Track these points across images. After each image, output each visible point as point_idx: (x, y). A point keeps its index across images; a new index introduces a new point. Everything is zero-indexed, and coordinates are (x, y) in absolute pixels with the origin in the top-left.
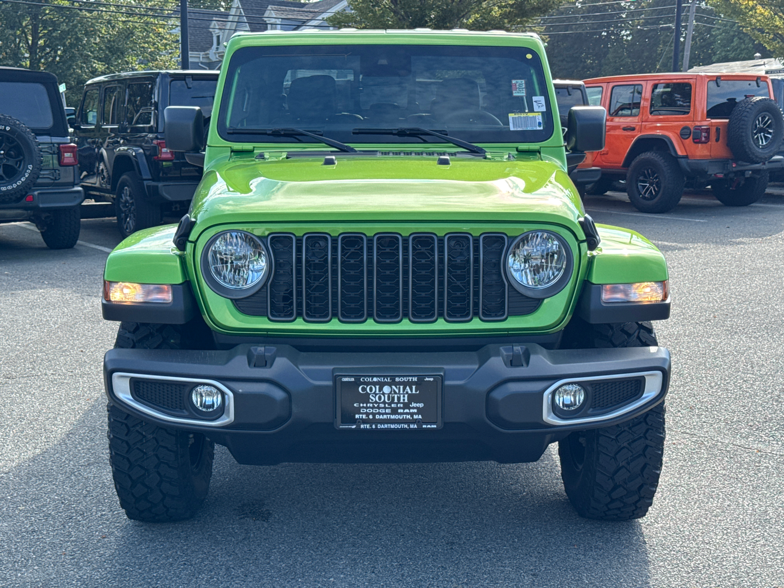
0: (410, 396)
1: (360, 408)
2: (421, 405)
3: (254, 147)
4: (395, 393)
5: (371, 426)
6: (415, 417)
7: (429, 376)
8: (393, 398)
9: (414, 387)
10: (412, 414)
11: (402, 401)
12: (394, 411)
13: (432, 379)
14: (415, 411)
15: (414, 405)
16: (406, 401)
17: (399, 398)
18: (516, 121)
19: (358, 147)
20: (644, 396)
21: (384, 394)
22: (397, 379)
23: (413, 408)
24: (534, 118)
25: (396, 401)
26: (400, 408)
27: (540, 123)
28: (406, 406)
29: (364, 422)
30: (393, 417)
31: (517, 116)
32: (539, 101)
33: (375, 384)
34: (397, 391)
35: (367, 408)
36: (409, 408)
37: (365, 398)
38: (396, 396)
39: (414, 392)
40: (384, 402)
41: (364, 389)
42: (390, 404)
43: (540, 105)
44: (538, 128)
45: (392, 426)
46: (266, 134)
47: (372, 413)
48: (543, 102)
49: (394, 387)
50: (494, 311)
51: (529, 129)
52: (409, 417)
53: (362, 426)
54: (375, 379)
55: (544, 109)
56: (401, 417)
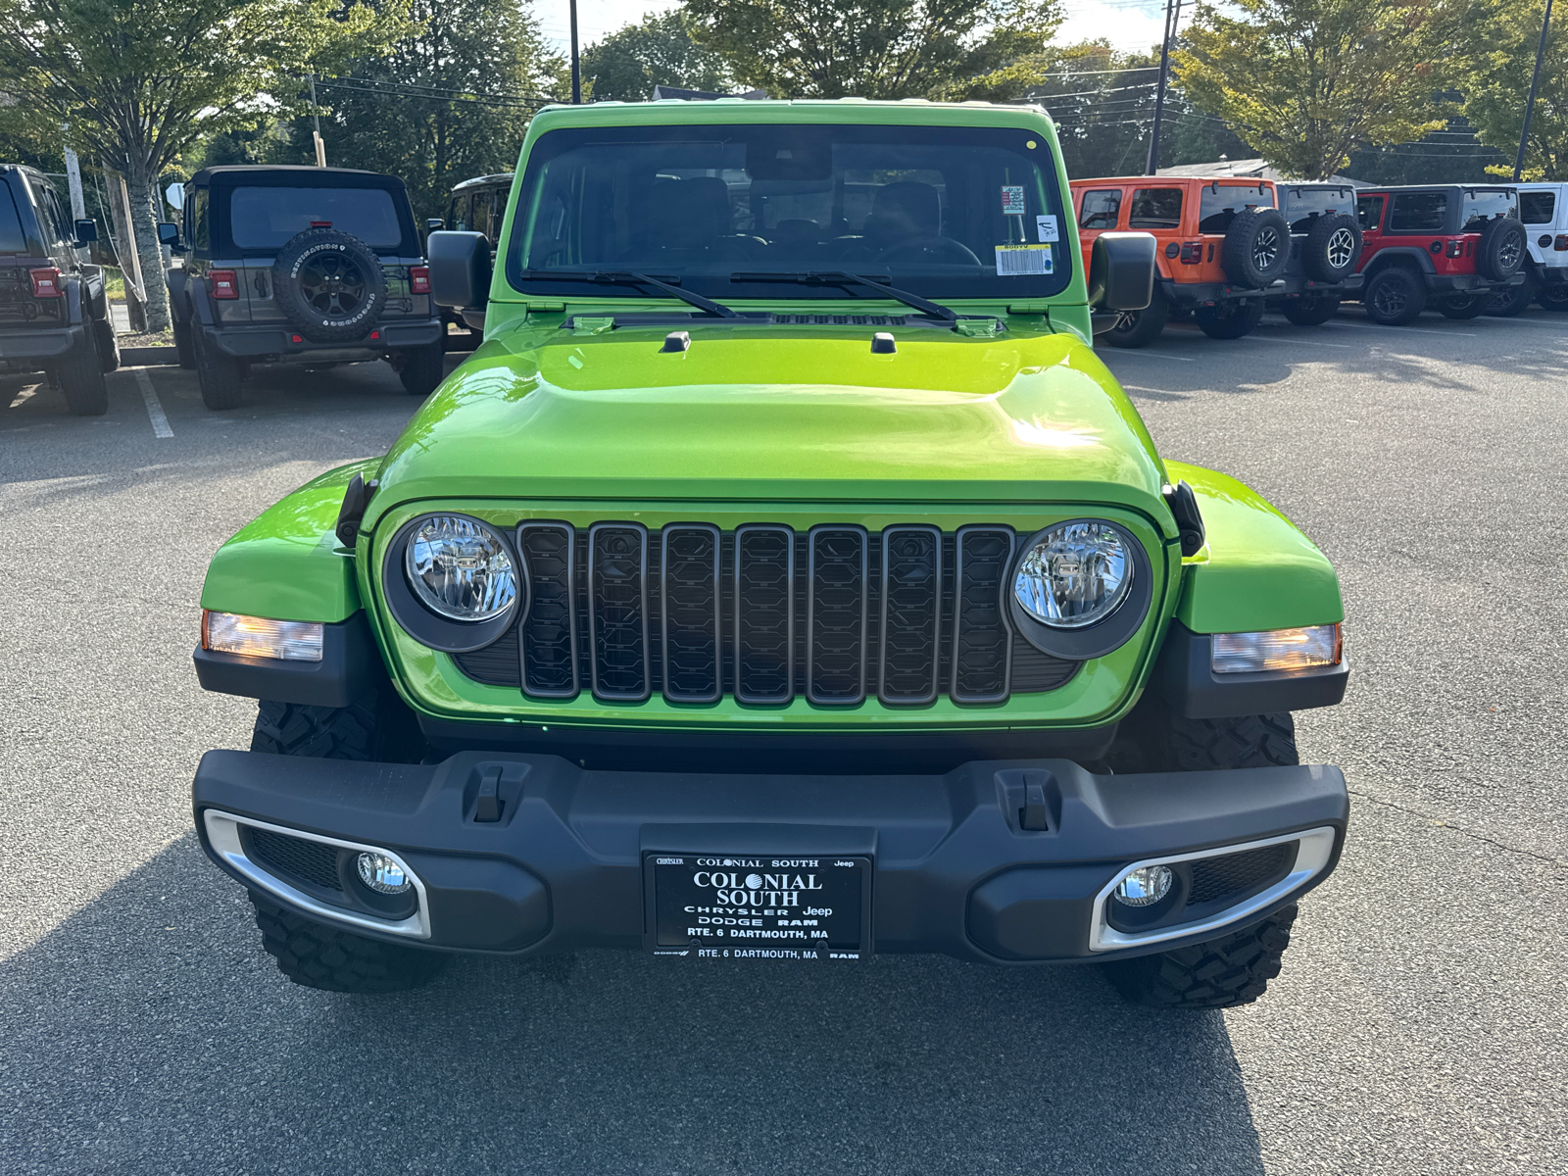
0: (801, 894)
1: (697, 915)
2: (827, 912)
3: (565, 304)
4: (772, 888)
5: (720, 952)
6: (815, 934)
7: (844, 857)
8: (768, 898)
9: (811, 877)
10: (808, 930)
11: (785, 904)
12: (770, 923)
13: (850, 864)
14: (815, 923)
15: (811, 911)
16: (795, 903)
17: (779, 899)
18: (1008, 260)
19: (735, 305)
20: (1295, 873)
21: (747, 890)
22: (775, 863)
23: (810, 917)
24: (1039, 253)
25: (773, 903)
26: (783, 917)
27: (1048, 262)
28: (795, 913)
29: (706, 942)
30: (766, 934)
31: (1009, 250)
32: (1047, 223)
33: (728, 870)
34: (776, 885)
35: (711, 915)
36: (803, 918)
37: (709, 896)
38: (773, 894)
39: (811, 886)
40: (748, 906)
41: (703, 879)
42: (760, 910)
43: (1048, 230)
44: (1046, 272)
45: (766, 954)
46: (585, 280)
47: (722, 926)
48: (1055, 226)
49: (768, 877)
50: (983, 684)
51: (1029, 273)
52: (800, 934)
53: (701, 953)
54: (728, 863)
55: (1055, 238)
56: (783, 935)
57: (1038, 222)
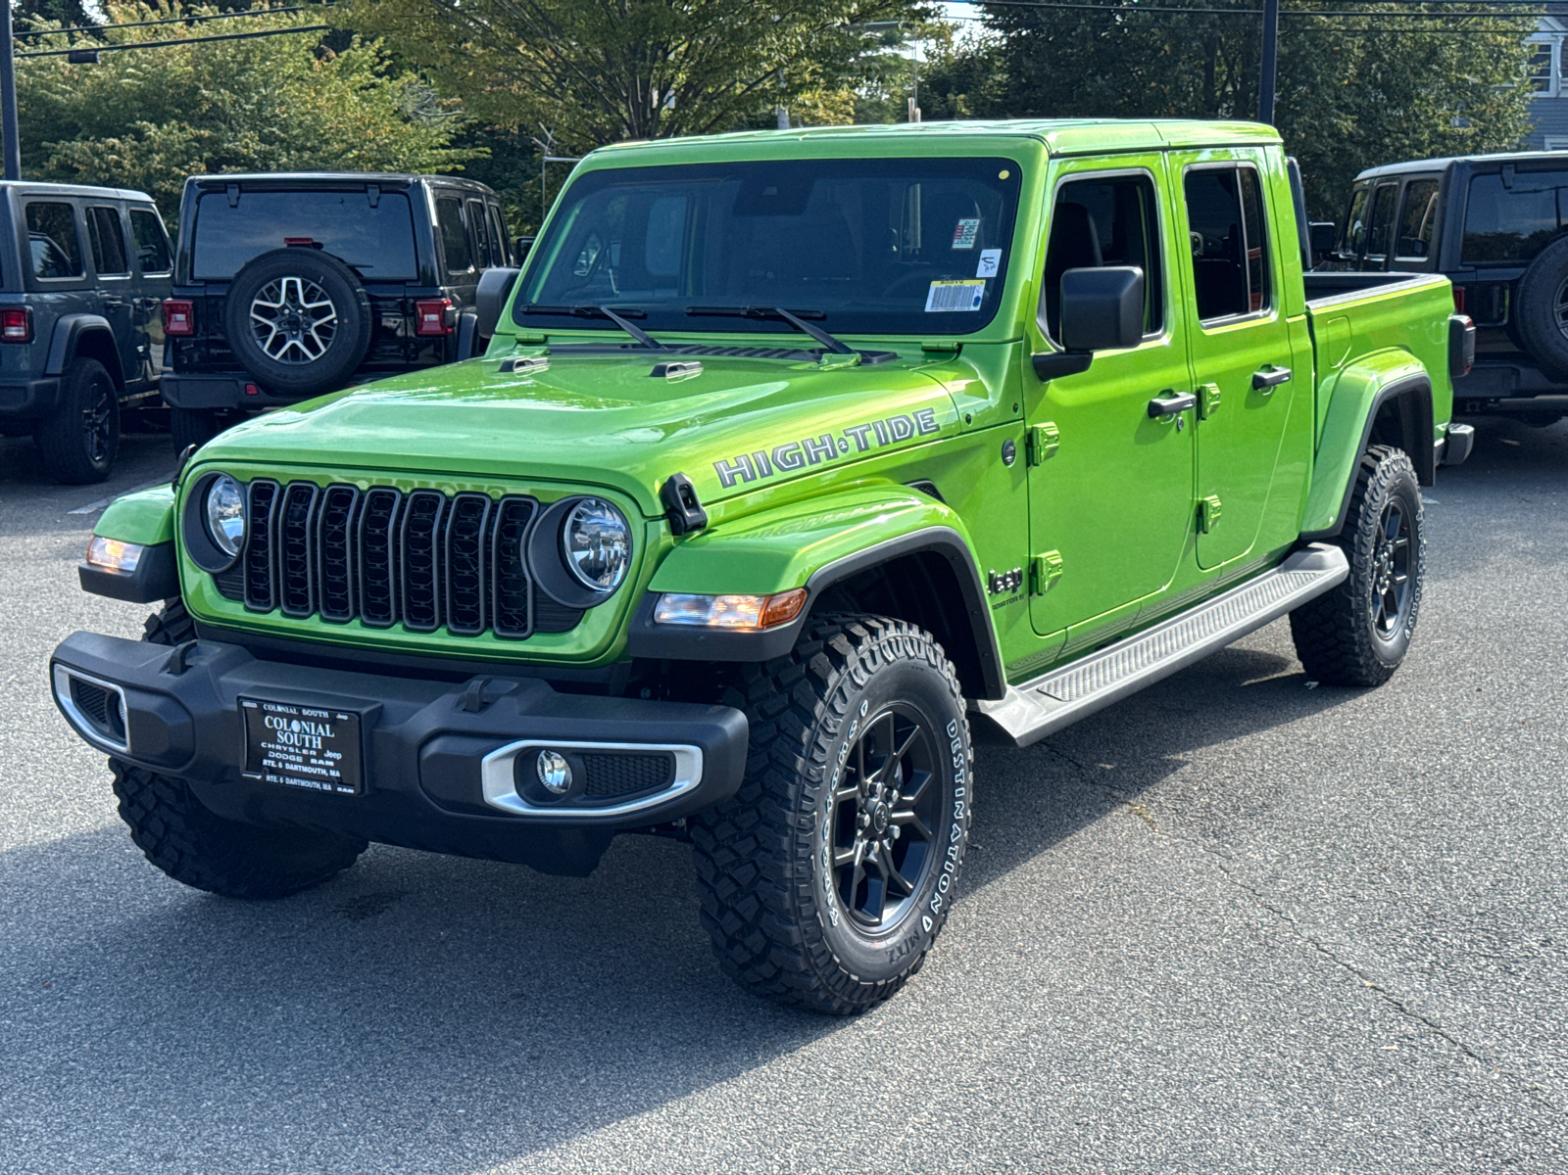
0: (324, 739)
1: (268, 750)
2: (338, 756)
4: (306, 733)
5: (278, 779)
6: (333, 773)
7: (343, 712)
8: (304, 740)
9: (328, 727)
10: (328, 768)
11: (314, 746)
12: (306, 761)
13: (345, 718)
14: (331, 764)
15: (329, 754)
16: (320, 747)
17: (311, 741)
18: (943, 295)
20: (675, 785)
21: (293, 732)
22: (305, 712)
23: (329, 759)
24: (973, 288)
25: (307, 745)
26: (313, 757)
27: (977, 299)
28: (320, 755)
29: (272, 771)
30: (305, 769)
31: (944, 285)
32: (990, 260)
33: (282, 715)
34: (308, 730)
35: (276, 751)
36: (325, 759)
37: (272, 735)
38: (307, 737)
39: (328, 734)
40: (294, 746)
41: (271, 723)
42: (300, 748)
43: (989, 265)
44: (972, 309)
45: (303, 783)
46: (568, 314)
47: (281, 760)
48: (997, 262)
49: (303, 723)
50: (511, 623)
51: (957, 309)
52: (324, 772)
53: (269, 778)
54: (280, 709)
55: (993, 273)
56: (314, 771)
57: (982, 256)
